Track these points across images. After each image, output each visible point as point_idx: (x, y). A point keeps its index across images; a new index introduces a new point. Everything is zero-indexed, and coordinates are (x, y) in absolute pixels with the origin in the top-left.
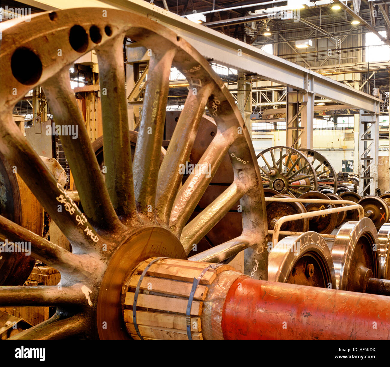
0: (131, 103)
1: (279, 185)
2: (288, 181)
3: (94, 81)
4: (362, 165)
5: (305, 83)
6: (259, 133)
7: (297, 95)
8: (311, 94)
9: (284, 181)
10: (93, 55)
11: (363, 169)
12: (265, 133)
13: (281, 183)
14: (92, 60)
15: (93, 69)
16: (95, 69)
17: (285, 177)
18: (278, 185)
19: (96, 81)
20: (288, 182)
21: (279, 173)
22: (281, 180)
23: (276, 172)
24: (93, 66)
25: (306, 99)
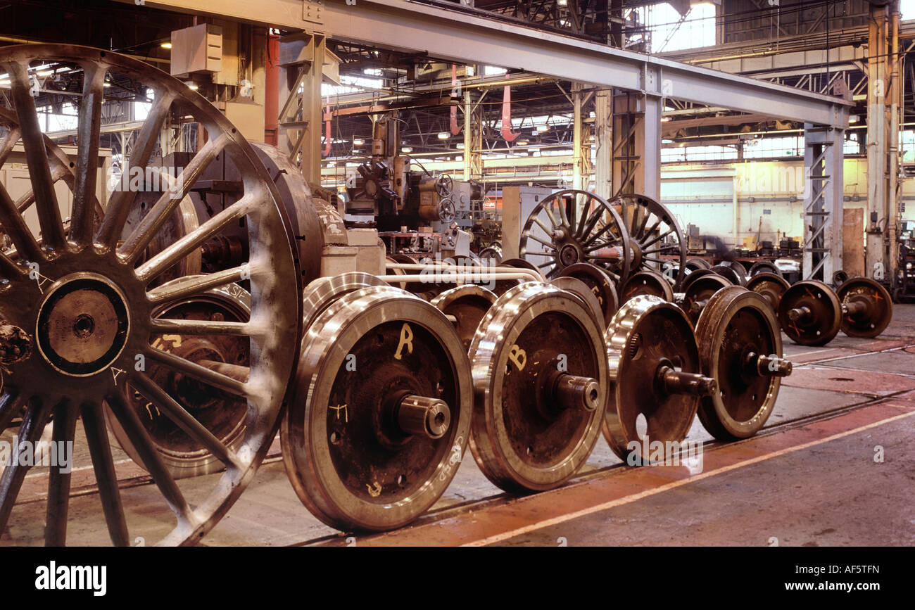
0: (284, 125)
1: (570, 255)
2: (584, 249)
3: (217, 96)
4: (810, 227)
5: (642, 79)
6: (708, 166)
7: (627, 100)
8: (656, 99)
9: (578, 251)
10: (208, 59)
11: (811, 233)
12: (720, 166)
13: (573, 253)
14: (206, 67)
15: (214, 79)
16: (217, 78)
17: (578, 243)
18: (568, 255)
19: (220, 96)
20: (583, 251)
21: (571, 235)
22: (573, 247)
23: (565, 234)
24: (214, 74)
25: (643, 107)
